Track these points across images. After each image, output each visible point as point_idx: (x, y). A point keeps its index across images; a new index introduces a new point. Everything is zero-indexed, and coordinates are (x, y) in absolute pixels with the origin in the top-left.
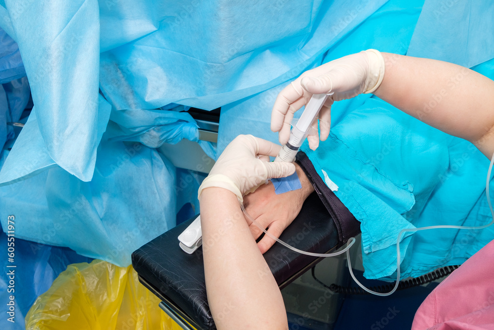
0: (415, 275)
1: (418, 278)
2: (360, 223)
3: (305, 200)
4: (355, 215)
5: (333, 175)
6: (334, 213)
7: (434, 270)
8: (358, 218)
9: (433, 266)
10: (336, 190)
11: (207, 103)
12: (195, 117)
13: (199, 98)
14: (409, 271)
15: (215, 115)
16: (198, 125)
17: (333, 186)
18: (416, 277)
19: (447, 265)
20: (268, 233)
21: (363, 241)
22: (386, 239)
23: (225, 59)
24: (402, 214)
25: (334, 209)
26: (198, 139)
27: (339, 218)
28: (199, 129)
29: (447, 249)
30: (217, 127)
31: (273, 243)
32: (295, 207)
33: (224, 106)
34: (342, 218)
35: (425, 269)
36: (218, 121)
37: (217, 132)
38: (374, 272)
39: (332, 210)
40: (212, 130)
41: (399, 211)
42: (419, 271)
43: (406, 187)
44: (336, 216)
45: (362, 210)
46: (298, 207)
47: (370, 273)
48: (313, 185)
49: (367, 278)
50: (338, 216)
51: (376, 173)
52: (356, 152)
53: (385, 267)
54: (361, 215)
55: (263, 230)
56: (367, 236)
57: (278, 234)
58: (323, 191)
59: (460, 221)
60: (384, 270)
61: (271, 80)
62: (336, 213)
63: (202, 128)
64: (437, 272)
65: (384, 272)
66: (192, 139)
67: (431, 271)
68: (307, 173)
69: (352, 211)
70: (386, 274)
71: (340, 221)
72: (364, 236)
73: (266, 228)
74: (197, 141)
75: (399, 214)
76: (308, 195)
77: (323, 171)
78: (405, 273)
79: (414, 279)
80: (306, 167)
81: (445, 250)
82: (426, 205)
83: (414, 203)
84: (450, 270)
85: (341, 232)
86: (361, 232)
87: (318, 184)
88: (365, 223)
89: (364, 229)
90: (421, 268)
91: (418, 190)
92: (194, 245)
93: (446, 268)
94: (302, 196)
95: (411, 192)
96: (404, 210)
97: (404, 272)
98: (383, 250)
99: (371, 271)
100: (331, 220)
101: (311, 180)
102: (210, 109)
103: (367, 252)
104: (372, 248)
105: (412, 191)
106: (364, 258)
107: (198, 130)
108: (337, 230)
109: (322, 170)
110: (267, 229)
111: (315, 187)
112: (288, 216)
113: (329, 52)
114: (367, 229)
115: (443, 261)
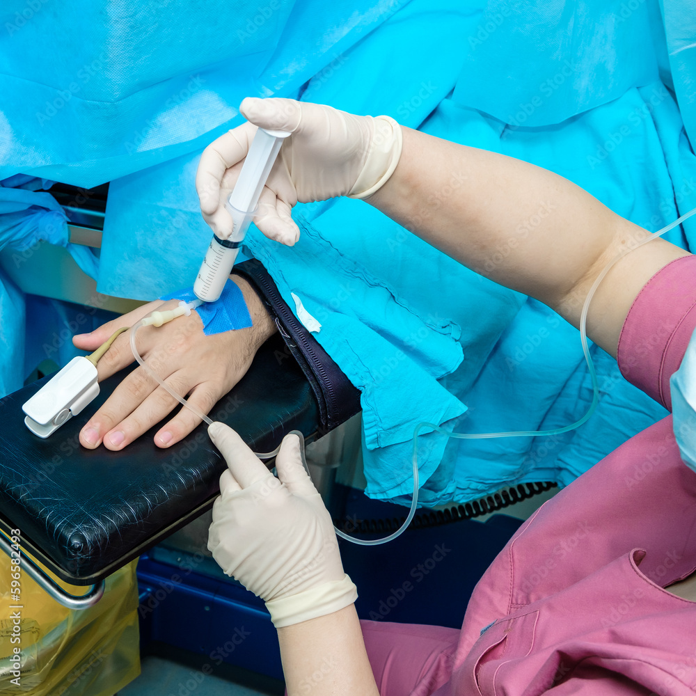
0: (462, 499)
1: (468, 505)
2: (360, 392)
3: (258, 348)
4: (350, 378)
5: (313, 302)
6: (312, 373)
7: (498, 490)
8: (356, 382)
9: (496, 482)
10: (317, 330)
11: (84, 176)
12: (62, 202)
13: (70, 165)
14: (450, 489)
15: (98, 197)
16: (67, 215)
17: (310, 323)
18: (463, 501)
19: (524, 481)
20: (188, 405)
21: (366, 426)
22: (408, 424)
23: (118, 94)
24: (438, 380)
25: (312, 364)
26: (67, 242)
27: (321, 382)
28: (68, 223)
29: (523, 452)
30: (102, 220)
31: (198, 422)
32: (241, 360)
33: (116, 181)
34: (327, 381)
35: (480, 486)
36: (103, 209)
37: (102, 229)
38: (385, 485)
39: (309, 367)
40: (93, 225)
41: (433, 374)
42: (468, 491)
43: (446, 330)
44: (316, 379)
45: (365, 369)
46: (245, 359)
47: (376, 488)
48: (273, 320)
49: (372, 497)
50: (319, 377)
51: (392, 302)
52: (355, 263)
53: (406, 477)
54: (362, 378)
55: (180, 399)
56: (372, 418)
57: (208, 407)
58: (292, 331)
59: (548, 399)
60: (404, 482)
61: (203, 133)
62: (317, 373)
63: (74, 221)
64: (505, 494)
65: (403, 485)
66: (55, 242)
67: (493, 491)
68: (263, 298)
69: (344, 371)
70: (406, 489)
71: (323, 386)
72: (367, 417)
73: (184, 394)
74: (65, 246)
75: (433, 380)
76: (265, 339)
77: (294, 296)
78: (443, 492)
79: (461, 507)
80: (261, 287)
81: (519, 452)
82: (484, 366)
83: (462, 359)
84: (528, 491)
85: (325, 407)
86: (361, 409)
87: (283, 319)
88: (368, 393)
89: (368, 404)
90: (474, 485)
91: (468, 338)
92: (52, 422)
93: (520, 487)
94: (254, 340)
95: (456, 341)
96: (443, 373)
97: (441, 490)
98: (401, 445)
99: (378, 484)
100: (306, 385)
101: (271, 311)
102: (88, 185)
103: (371, 447)
104: (380, 440)
105: (457, 339)
106: (367, 458)
107: (66, 225)
108: (317, 404)
109: (292, 294)
110: (186, 397)
111: (278, 324)
112: (226, 375)
113: (310, 83)
114: (372, 403)
115: (513, 473)
